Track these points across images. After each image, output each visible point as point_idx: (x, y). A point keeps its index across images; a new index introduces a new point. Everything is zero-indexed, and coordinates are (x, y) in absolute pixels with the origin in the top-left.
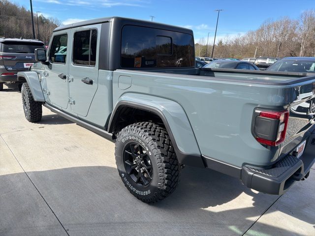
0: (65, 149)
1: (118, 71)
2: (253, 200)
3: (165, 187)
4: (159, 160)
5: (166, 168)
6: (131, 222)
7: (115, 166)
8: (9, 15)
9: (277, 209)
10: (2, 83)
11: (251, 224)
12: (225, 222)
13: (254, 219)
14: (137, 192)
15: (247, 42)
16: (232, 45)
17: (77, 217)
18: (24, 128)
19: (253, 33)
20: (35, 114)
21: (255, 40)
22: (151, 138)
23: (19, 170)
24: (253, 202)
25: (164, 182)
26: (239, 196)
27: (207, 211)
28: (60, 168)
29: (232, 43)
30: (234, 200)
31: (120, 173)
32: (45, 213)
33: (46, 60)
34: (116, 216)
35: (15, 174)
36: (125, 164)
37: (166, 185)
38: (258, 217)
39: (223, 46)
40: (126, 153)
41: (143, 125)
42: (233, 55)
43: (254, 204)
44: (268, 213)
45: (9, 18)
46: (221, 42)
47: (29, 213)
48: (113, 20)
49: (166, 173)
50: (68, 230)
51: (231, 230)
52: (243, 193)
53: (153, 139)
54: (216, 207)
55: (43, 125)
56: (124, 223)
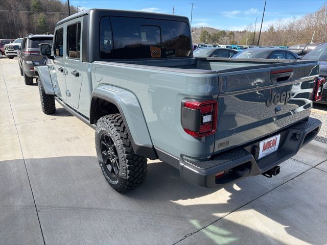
0: (67, 139)
1: (96, 63)
2: (230, 197)
3: (128, 177)
4: (122, 150)
5: (127, 158)
6: (97, 209)
7: (96, 156)
8: (54, 11)
9: (253, 207)
10: (32, 78)
11: (214, 220)
12: (189, 216)
13: (220, 215)
14: (111, 181)
15: (304, 26)
16: (285, 30)
17: (52, 200)
18: (38, 119)
19: (311, 16)
20: (48, 106)
21: (314, 23)
22: (115, 129)
23: (19, 157)
24: (230, 198)
25: (126, 172)
26: (217, 192)
27: (175, 204)
28: (55, 156)
29: (286, 28)
30: (209, 195)
31: (100, 163)
32: (26, 195)
33: (51, 54)
34: (86, 202)
35: (15, 160)
36: (102, 154)
37: (129, 175)
38: (225, 214)
39: (275, 33)
40: (102, 144)
41: (112, 116)
42: (286, 42)
43: (228, 201)
44: (240, 210)
45: (53, 14)
46: (272, 28)
47: (13, 194)
48: (91, 13)
49: (128, 164)
50: (39, 211)
51: (191, 224)
52: (223, 189)
53: (117, 130)
54: (187, 200)
55: (56, 117)
56: (91, 209)
